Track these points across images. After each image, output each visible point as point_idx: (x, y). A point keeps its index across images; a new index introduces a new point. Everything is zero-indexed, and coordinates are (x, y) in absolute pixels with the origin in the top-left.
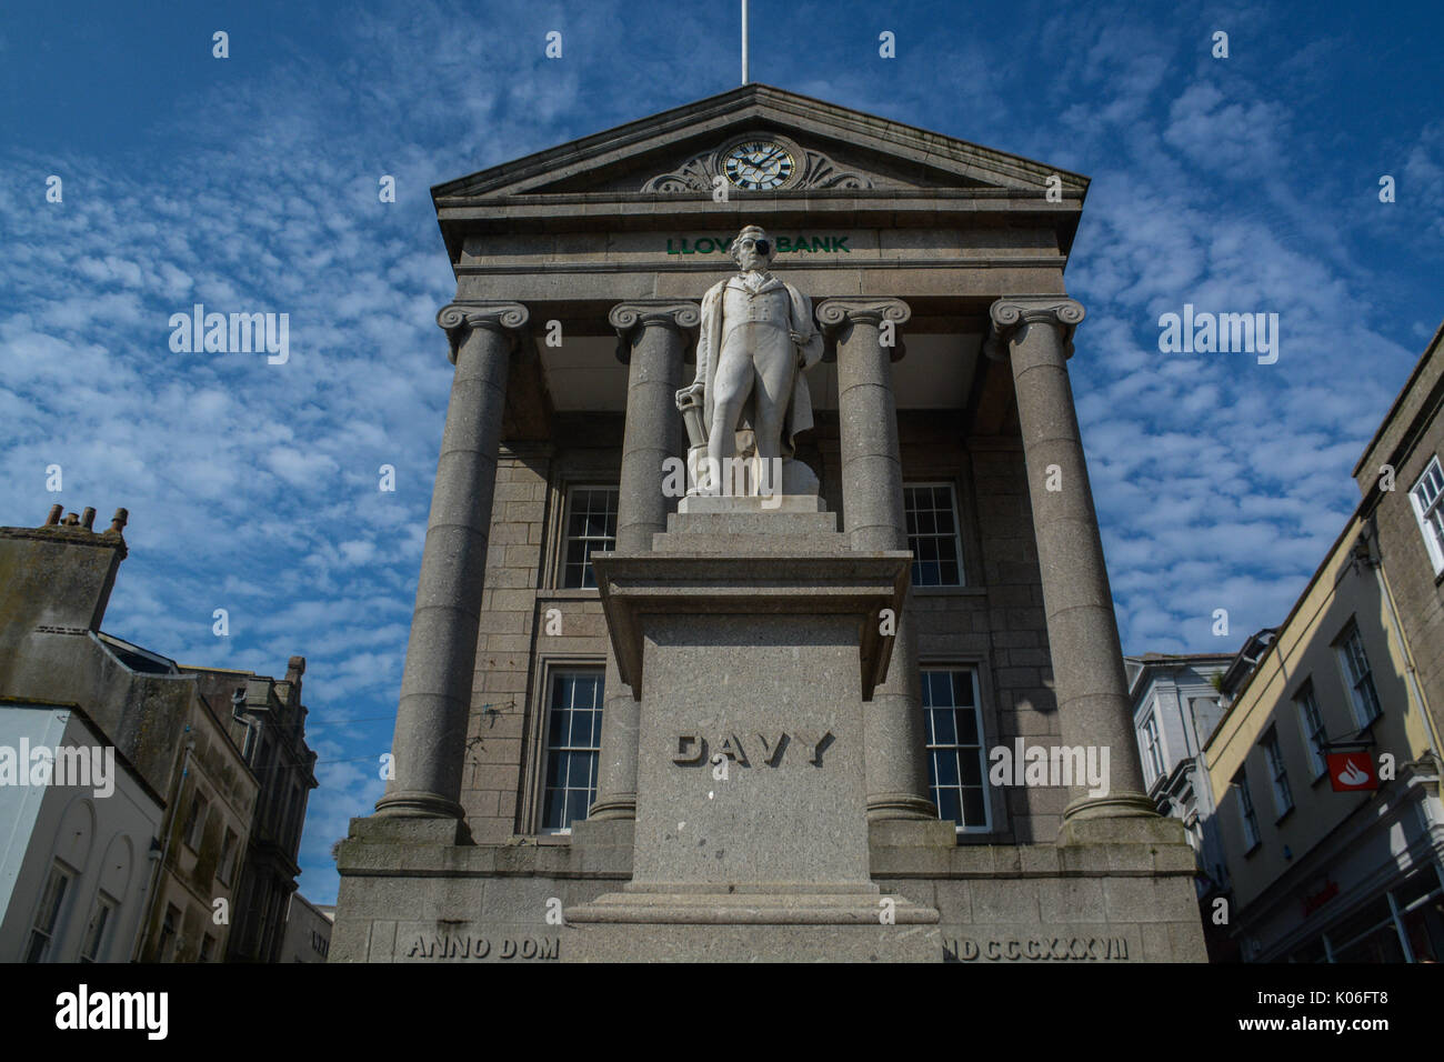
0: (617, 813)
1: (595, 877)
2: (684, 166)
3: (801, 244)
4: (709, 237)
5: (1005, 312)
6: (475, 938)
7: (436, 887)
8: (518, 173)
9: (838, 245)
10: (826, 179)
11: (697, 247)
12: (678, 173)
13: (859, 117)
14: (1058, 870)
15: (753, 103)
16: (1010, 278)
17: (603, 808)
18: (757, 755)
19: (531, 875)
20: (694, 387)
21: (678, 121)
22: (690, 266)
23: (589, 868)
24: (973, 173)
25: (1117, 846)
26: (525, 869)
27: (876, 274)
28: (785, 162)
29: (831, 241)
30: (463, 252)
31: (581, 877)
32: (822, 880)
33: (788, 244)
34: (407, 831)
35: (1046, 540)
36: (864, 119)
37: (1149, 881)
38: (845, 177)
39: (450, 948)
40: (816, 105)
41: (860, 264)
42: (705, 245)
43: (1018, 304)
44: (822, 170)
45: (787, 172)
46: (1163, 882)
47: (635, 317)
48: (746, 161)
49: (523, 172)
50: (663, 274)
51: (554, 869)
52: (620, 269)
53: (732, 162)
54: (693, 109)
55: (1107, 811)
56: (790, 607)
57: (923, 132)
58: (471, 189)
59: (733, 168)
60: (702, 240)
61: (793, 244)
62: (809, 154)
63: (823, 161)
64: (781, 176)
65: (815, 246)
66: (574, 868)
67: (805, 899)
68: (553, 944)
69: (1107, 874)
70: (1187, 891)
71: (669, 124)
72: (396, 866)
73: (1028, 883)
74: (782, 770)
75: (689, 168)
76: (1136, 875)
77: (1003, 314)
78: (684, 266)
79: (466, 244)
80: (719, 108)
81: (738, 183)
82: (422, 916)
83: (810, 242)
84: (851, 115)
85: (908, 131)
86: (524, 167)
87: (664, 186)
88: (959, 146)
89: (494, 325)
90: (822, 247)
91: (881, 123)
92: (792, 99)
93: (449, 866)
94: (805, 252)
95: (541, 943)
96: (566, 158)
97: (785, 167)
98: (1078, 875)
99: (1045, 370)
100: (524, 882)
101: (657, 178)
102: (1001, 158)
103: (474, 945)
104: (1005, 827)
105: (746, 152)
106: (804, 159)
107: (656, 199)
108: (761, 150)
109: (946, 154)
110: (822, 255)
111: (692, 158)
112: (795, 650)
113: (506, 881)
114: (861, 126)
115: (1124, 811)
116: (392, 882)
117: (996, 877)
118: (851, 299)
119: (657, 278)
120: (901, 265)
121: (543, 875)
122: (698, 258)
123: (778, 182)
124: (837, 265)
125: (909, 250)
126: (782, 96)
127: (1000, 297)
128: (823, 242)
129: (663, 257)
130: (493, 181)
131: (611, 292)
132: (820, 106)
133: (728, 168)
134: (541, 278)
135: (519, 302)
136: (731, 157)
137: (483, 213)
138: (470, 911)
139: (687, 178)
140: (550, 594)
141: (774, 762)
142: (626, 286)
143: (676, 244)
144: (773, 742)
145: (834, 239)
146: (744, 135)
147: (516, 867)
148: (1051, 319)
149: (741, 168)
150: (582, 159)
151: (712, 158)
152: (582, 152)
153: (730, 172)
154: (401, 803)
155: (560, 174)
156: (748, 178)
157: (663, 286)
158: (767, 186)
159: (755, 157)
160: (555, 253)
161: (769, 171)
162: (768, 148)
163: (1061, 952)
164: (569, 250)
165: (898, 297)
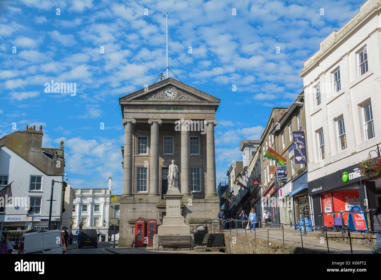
0: (152, 195)
2: (158, 93)
3: (176, 109)
4: (163, 107)
7: (132, 204)
8: (132, 95)
9: (182, 109)
10: (180, 97)
11: (161, 109)
12: (157, 95)
14: (204, 202)
15: (169, 81)
16: (207, 116)
17: (151, 194)
19: (143, 203)
20: (169, 175)
23: (150, 202)
24: (203, 97)
25: (211, 199)
26: (142, 202)
27: (188, 115)
28: (174, 92)
30: (124, 109)
32: (178, 215)
33: (174, 109)
34: (128, 198)
35: (208, 158)
37: (214, 203)
38: (183, 96)
39: (134, 212)
40: (180, 83)
41: (185, 113)
43: (208, 121)
44: (180, 95)
45: (175, 94)
46: (216, 203)
47: (152, 122)
48: (168, 92)
52: (149, 113)
54: (160, 83)
55: (211, 195)
56: (176, 198)
57: (196, 89)
58: (125, 98)
59: (166, 93)
61: (175, 109)
63: (180, 92)
64: (174, 95)
65: (178, 109)
66: (148, 202)
68: (146, 211)
69: (210, 203)
70: (218, 205)
71: (156, 86)
72: (127, 202)
73: (200, 204)
76: (213, 203)
78: (159, 113)
79: (125, 107)
80: (164, 82)
81: (167, 96)
82: (131, 208)
84: (185, 85)
86: (134, 94)
87: (155, 97)
88: (201, 92)
89: (131, 122)
91: (190, 87)
92: (176, 81)
93: (133, 202)
96: (140, 92)
97: (174, 93)
98: (206, 203)
99: (210, 132)
100: (142, 204)
101: (154, 95)
102: (208, 95)
103: (137, 211)
104: (202, 191)
105: (168, 90)
106: (177, 92)
107: (154, 101)
109: (199, 93)
110: (179, 111)
111: (159, 91)
112: (176, 200)
113: (140, 204)
114: (187, 87)
115: (212, 195)
116: (127, 204)
117: (197, 203)
119: (155, 114)
120: (191, 113)
121: (145, 203)
122: (161, 111)
123: (173, 96)
124: (182, 113)
125: (193, 110)
126: (174, 80)
127: (205, 119)
128: (180, 108)
129: (155, 111)
130: (129, 97)
131: (148, 117)
134: (137, 114)
135: (134, 118)
136: (166, 91)
137: (128, 103)
138: (136, 207)
139: (159, 96)
140: (136, 155)
141: (175, 208)
142: (150, 116)
143: (158, 108)
144: (175, 206)
146: (168, 87)
147: (141, 202)
148: (212, 123)
149: (168, 94)
151: (163, 91)
153: (166, 94)
154: (126, 194)
155: (139, 95)
156: (169, 96)
157: (156, 116)
158: (171, 97)
159: (170, 91)
160: (139, 109)
161: (172, 94)
162: (171, 89)
163: (203, 211)
164: (141, 109)
165: (191, 119)
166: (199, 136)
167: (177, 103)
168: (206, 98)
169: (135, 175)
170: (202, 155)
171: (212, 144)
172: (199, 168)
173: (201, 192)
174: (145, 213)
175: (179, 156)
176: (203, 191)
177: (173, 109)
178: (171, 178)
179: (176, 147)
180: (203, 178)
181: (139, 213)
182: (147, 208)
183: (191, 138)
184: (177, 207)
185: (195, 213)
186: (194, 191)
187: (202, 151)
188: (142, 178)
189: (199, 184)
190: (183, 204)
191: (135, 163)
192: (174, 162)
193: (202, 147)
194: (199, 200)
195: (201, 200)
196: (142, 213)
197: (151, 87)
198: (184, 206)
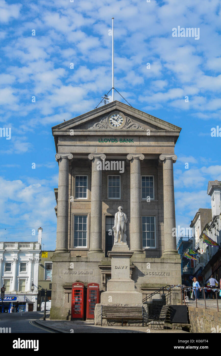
0: (94, 252)
1: (92, 262)
2: (101, 121)
3: (124, 141)
5: (162, 157)
6: (74, 271)
7: (67, 264)
8: (69, 124)
9: (131, 141)
10: (130, 125)
11: (104, 141)
12: (100, 123)
13: (137, 111)
14: (160, 262)
15: (116, 105)
16: (164, 150)
17: (92, 251)
18: (121, 268)
19: (82, 262)
20: (114, 226)
21: (100, 110)
22: (103, 146)
23: (91, 260)
24: (159, 125)
25: (170, 259)
26: (81, 261)
27: (138, 148)
28: (122, 119)
29: (130, 140)
30: (59, 140)
31: (89, 262)
32: (126, 278)
33: (122, 141)
34: (62, 255)
35: (165, 204)
36: (138, 111)
37: (174, 264)
38: (133, 124)
39: (71, 273)
40: (128, 107)
41: (136, 146)
42: (106, 140)
43: (165, 156)
44: (129, 122)
45: (122, 122)
46: (176, 264)
47: (93, 157)
48: (114, 119)
49: (70, 123)
50: (98, 147)
51: (85, 261)
52: (90, 146)
53: (111, 119)
54: (103, 107)
55: (169, 253)
56: (124, 255)
57: (150, 115)
58: (60, 128)
60: (106, 139)
61: (123, 140)
62: (126, 117)
63: (129, 119)
64: (121, 123)
65: (127, 141)
66: (88, 261)
67: (125, 280)
68: (86, 272)
69: (168, 263)
70: (179, 266)
71: (98, 111)
72: (61, 261)
73: (156, 264)
74: (123, 269)
75: (102, 121)
76: (172, 263)
77: (162, 158)
78: (102, 146)
79: (59, 138)
80: (109, 107)
81: (112, 125)
82: (66, 268)
83: (126, 140)
84: (135, 110)
85: (147, 115)
86: (70, 122)
87: (97, 126)
88: (157, 119)
89: (66, 158)
90: (128, 141)
91: (141, 112)
92: (124, 105)
93: (69, 260)
94: (125, 142)
95: (84, 272)
97: (122, 121)
98: (163, 263)
99: (168, 170)
100: (81, 263)
101: (96, 124)
102: (165, 122)
103: (74, 272)
105: (114, 116)
106: (125, 119)
107: (96, 131)
108: (117, 116)
109: (154, 120)
110: (128, 143)
111: (103, 118)
112: (124, 259)
113: (78, 262)
114: (137, 113)
115: (171, 253)
116: (61, 263)
117: (151, 263)
118: (134, 154)
119: (97, 148)
120: (143, 146)
121: (84, 262)
122: (105, 143)
123: (120, 125)
124: (131, 146)
125: (145, 142)
126: (122, 104)
127: (161, 154)
128: (129, 140)
129: (97, 143)
130: (64, 126)
131: (88, 151)
132: (129, 107)
133: (110, 121)
134: (75, 147)
135: (71, 153)
136: (111, 118)
137: (62, 133)
139: (102, 124)
141: (123, 268)
142: (91, 150)
143: (100, 140)
144: (123, 267)
145: (131, 139)
146: (113, 112)
148: (171, 159)
149: (113, 121)
150: (81, 120)
151: (107, 118)
152: (81, 118)
153: (111, 122)
154: (60, 250)
155: (77, 123)
156: (114, 124)
157: (98, 150)
158: (118, 126)
159: (116, 118)
160: (77, 141)
161: (118, 122)
162: (118, 116)
163: (160, 274)
164: (79, 141)
165: (142, 154)
166: (153, 176)
167: (125, 134)
168: (162, 126)
169: (72, 225)
170: (157, 201)
171: (171, 186)
172: (154, 217)
173: (156, 249)
174: (83, 275)
175: (127, 201)
176: (159, 248)
177: (120, 141)
178: (118, 230)
179: (124, 189)
180: (159, 230)
181: (76, 275)
182: (87, 268)
183: (143, 178)
184: (125, 268)
185: (148, 276)
186: (147, 247)
187: (158, 195)
188: (80, 229)
189: (154, 238)
190: (133, 264)
191: (72, 210)
192: (121, 209)
193: (157, 189)
194: (153, 259)
195: (157, 260)
196: (81, 275)
197: (93, 113)
198: (135, 266)
